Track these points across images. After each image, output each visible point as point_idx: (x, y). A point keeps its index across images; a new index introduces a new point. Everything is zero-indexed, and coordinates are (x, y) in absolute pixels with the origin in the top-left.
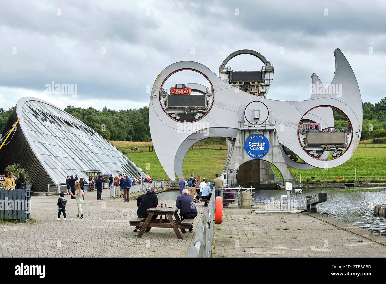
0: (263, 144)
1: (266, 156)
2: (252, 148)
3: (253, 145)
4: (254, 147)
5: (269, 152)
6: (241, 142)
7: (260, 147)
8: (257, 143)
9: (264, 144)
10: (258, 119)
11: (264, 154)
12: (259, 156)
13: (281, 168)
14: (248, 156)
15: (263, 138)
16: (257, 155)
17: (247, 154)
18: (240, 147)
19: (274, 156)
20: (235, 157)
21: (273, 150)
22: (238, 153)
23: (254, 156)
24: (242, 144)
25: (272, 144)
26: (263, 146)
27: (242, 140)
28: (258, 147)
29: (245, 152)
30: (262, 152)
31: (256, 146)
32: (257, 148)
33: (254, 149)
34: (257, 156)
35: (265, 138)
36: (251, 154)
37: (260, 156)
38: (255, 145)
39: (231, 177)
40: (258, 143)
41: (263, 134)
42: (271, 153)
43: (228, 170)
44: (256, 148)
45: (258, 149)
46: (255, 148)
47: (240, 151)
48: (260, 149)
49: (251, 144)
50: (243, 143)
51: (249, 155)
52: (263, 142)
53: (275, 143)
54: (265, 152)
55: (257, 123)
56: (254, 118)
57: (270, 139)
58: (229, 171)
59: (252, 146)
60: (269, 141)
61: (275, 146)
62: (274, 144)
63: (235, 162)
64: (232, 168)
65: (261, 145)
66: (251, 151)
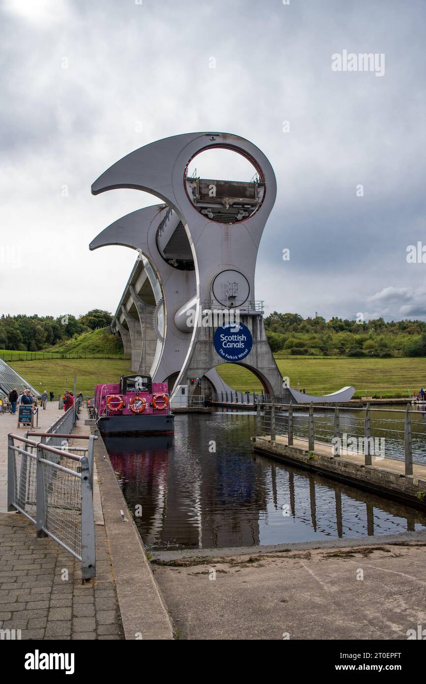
0: (243, 337)
1: (247, 357)
2: (225, 344)
3: (227, 338)
4: (228, 342)
6: (208, 333)
7: (238, 342)
9: (244, 338)
10: (235, 297)
11: (245, 353)
12: (236, 358)
13: (271, 376)
14: (220, 357)
15: (242, 328)
16: (233, 355)
17: (217, 354)
18: (205, 343)
19: (260, 358)
20: (199, 358)
21: (258, 348)
22: (203, 352)
23: (228, 357)
24: (210, 337)
25: (256, 338)
26: (242, 342)
27: (209, 332)
28: (235, 342)
29: (214, 351)
30: (241, 350)
31: (232, 342)
32: (233, 345)
33: (229, 345)
34: (234, 358)
36: (224, 354)
37: (238, 357)
38: (230, 338)
39: (191, 390)
40: (235, 337)
41: (243, 321)
42: (254, 353)
43: (188, 379)
45: (235, 345)
47: (207, 349)
48: (237, 345)
49: (223, 338)
50: (212, 335)
51: (221, 355)
52: (243, 335)
53: (260, 336)
54: (246, 352)
55: (232, 304)
56: (228, 296)
57: (253, 330)
58: (189, 381)
59: (225, 340)
60: (251, 333)
61: (261, 342)
62: (259, 339)
63: (199, 367)
64: (193, 377)
65: (239, 339)
66: (224, 349)
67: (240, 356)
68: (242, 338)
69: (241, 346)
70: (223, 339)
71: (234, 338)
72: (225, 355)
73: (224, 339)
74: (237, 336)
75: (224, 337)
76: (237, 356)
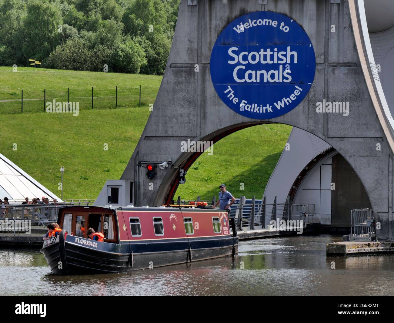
0: (289, 53)
1: (300, 108)
2: (241, 75)
3: (245, 58)
4: (249, 67)
5: (311, 90)
6: (196, 44)
7: (275, 67)
8: (262, 52)
9: (292, 57)
11: (293, 97)
12: (270, 109)
14: (224, 109)
15: (286, 29)
16: (261, 102)
18: (189, 70)
20: (170, 111)
21: (331, 80)
22: (181, 95)
23: (248, 107)
24: (200, 54)
25: (327, 55)
26: (286, 67)
27: (200, 40)
28: (268, 67)
29: (211, 91)
30: (283, 90)
31: (258, 67)
32: (262, 75)
33: (250, 76)
34: (263, 110)
35: (297, 29)
36: (235, 100)
37: (274, 108)
38: (254, 58)
40: (268, 53)
42: (320, 97)
43: (140, 164)
44: (259, 72)
45: (267, 77)
46: (253, 72)
47: (192, 87)
48: (273, 76)
49: (236, 57)
50: (205, 51)
51: (228, 102)
52: (289, 48)
53: (339, 50)
54: (297, 93)
57: (319, 34)
58: (143, 171)
59: (239, 63)
60: (314, 42)
61: (338, 65)
62: (334, 58)
63: (170, 133)
64: (154, 160)
65: (279, 59)
66: (236, 87)
67: (279, 105)
68: (285, 56)
69: (284, 78)
70: (233, 59)
71: (265, 56)
72: (239, 103)
73: (238, 58)
74: (272, 50)
75: (237, 53)
76: (271, 104)
